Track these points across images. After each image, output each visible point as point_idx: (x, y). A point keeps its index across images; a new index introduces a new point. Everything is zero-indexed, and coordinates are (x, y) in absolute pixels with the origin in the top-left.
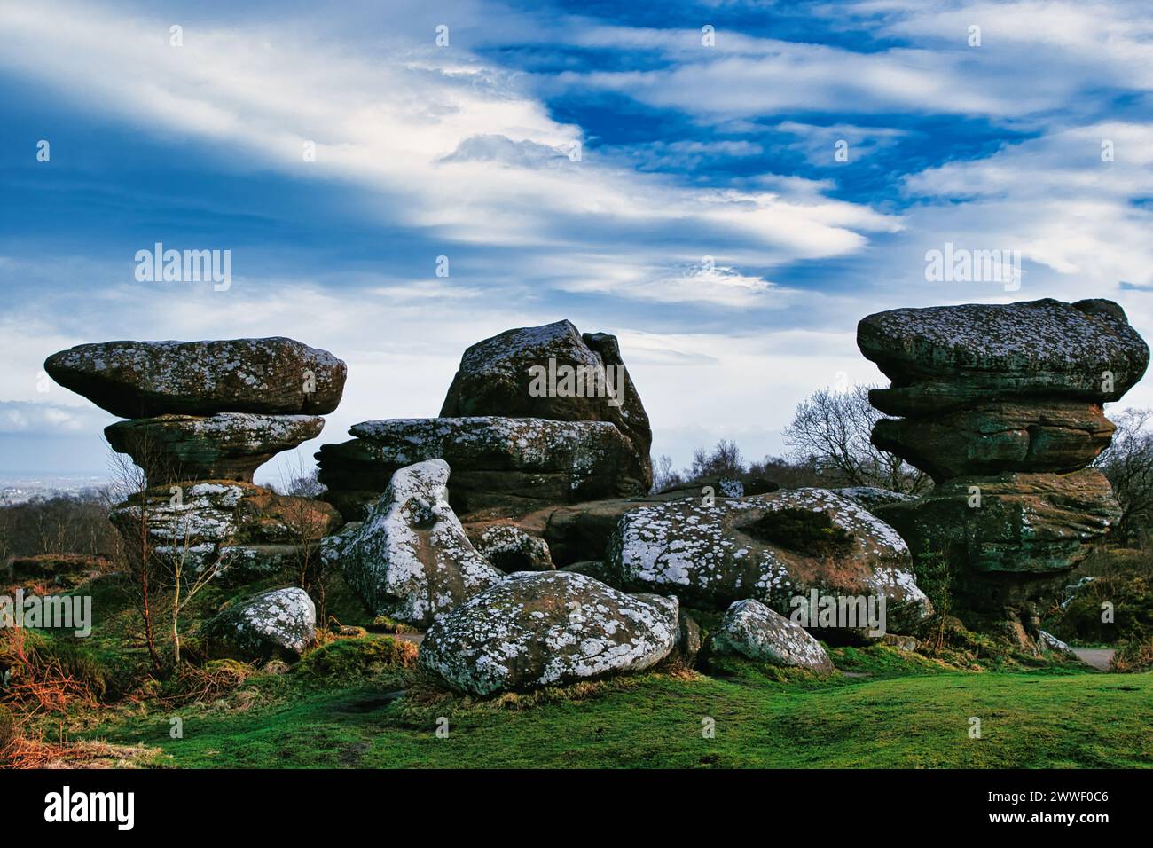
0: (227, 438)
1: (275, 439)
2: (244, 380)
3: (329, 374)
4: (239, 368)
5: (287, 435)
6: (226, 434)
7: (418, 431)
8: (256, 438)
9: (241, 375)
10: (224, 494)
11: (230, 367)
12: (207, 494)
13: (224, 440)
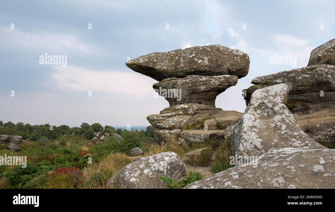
0: (190, 85)
1: (212, 85)
2: (197, 61)
3: (239, 58)
4: (195, 57)
5: (217, 83)
6: (190, 84)
7: (280, 77)
8: (204, 85)
9: (196, 60)
10: (189, 108)
11: (191, 57)
12: (182, 108)
13: (189, 86)
